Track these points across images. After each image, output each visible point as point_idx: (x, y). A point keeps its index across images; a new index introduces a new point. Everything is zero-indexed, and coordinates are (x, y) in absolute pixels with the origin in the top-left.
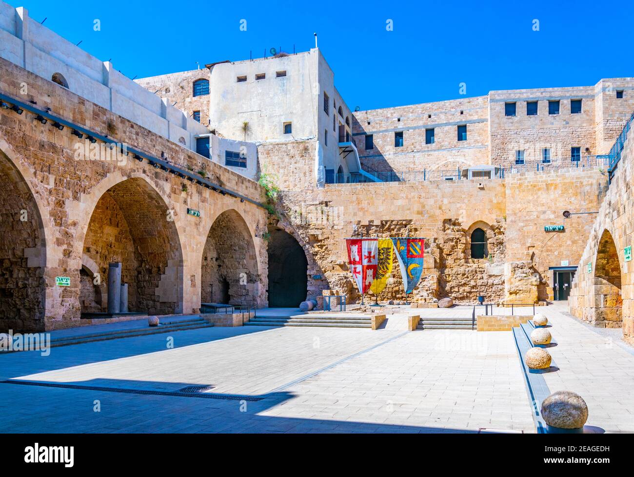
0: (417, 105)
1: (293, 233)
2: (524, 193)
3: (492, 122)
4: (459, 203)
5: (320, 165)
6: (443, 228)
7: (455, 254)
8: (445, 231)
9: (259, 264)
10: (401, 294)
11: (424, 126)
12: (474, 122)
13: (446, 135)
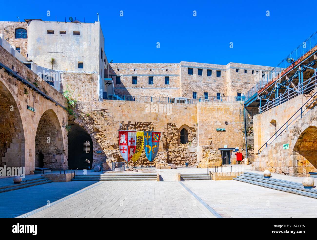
0: (144, 64)
1: (84, 126)
2: (207, 112)
3: (182, 77)
4: (175, 115)
5: (100, 88)
6: (167, 127)
7: (173, 141)
8: (168, 129)
9: (64, 144)
10: (146, 162)
11: (148, 75)
12: (173, 76)
13: (159, 81)
